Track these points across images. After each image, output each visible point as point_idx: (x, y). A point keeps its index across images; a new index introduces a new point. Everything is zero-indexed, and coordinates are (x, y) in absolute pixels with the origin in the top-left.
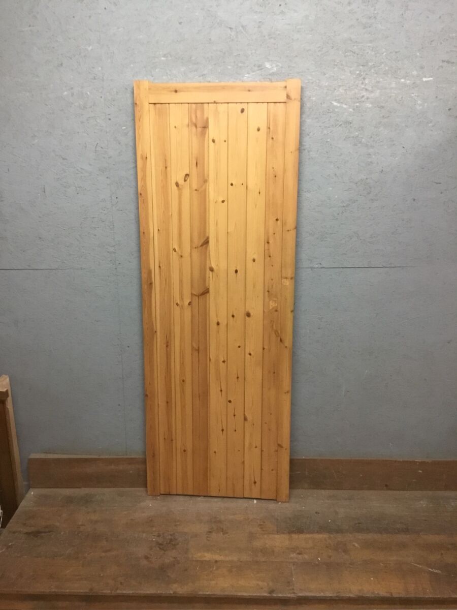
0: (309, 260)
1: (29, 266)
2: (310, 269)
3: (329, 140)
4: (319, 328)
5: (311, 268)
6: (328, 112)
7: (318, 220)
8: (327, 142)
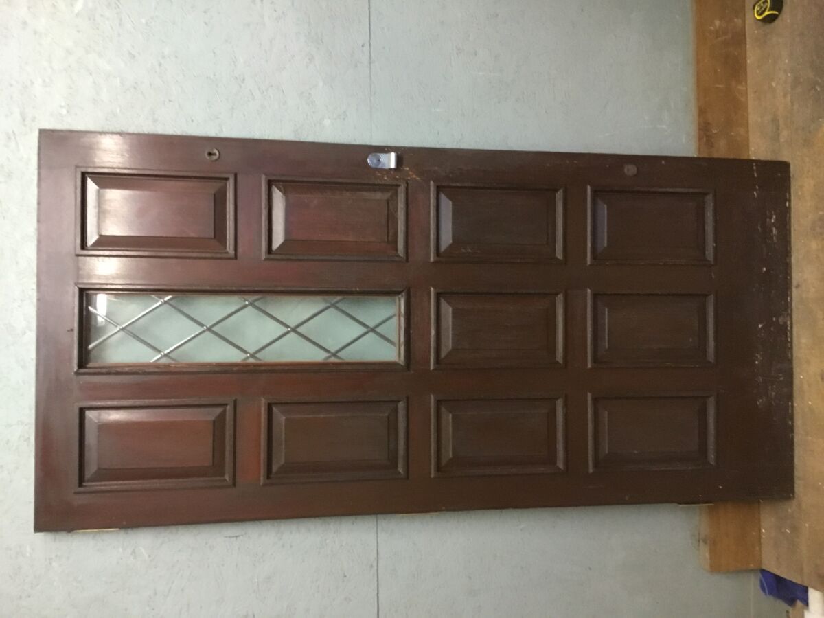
0: (356, 66)
1: (372, 566)
2: (372, 65)
3: (143, 21)
4: (476, 55)
5: (370, 63)
6: (94, 20)
7: (285, 47)
8: (147, 24)
